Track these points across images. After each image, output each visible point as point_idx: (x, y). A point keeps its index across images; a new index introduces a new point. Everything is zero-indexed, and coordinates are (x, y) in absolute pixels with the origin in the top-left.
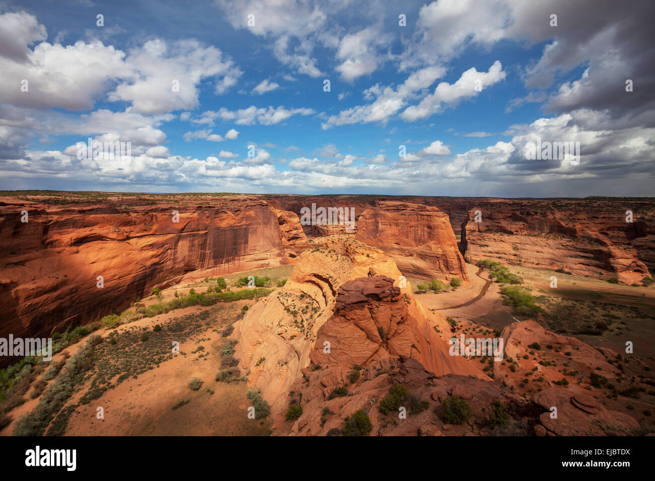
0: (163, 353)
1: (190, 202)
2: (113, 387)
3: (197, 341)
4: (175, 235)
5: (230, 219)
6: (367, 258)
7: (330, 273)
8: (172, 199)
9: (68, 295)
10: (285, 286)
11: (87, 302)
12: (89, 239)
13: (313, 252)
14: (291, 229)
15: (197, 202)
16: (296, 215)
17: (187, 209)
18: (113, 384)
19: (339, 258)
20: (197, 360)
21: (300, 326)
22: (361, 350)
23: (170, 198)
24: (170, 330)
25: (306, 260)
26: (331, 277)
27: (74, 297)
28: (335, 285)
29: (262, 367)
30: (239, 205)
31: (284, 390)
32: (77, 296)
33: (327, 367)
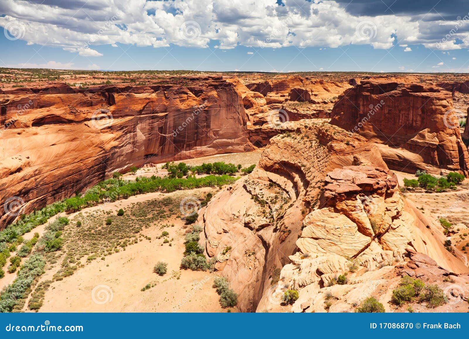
0: (128, 237)
1: (147, 80)
2: (83, 266)
3: (161, 226)
4: (133, 117)
5: (190, 100)
6: (346, 146)
7: (303, 162)
8: (128, 77)
9: (32, 176)
10: (252, 174)
11: (51, 184)
12: (47, 121)
13: (283, 138)
14: (256, 112)
15: (154, 81)
16: (262, 95)
17: (145, 89)
18: (82, 263)
19: (313, 144)
20: (162, 245)
21: (269, 217)
22: (351, 242)
23: (125, 76)
24: (134, 215)
25: (276, 147)
26: (303, 166)
27: (38, 178)
28: (309, 174)
29: (228, 256)
30: (201, 84)
31: (252, 281)
32: (40, 179)
33: (317, 256)
